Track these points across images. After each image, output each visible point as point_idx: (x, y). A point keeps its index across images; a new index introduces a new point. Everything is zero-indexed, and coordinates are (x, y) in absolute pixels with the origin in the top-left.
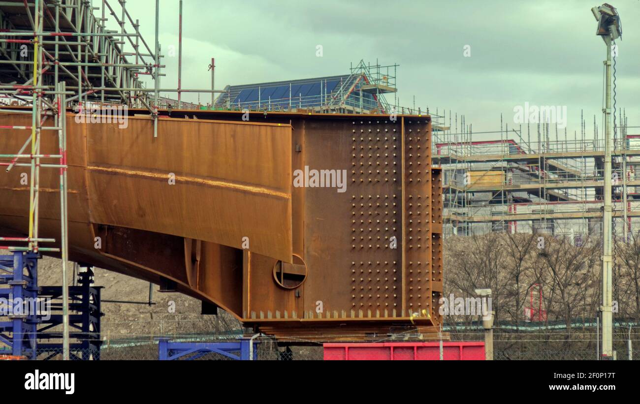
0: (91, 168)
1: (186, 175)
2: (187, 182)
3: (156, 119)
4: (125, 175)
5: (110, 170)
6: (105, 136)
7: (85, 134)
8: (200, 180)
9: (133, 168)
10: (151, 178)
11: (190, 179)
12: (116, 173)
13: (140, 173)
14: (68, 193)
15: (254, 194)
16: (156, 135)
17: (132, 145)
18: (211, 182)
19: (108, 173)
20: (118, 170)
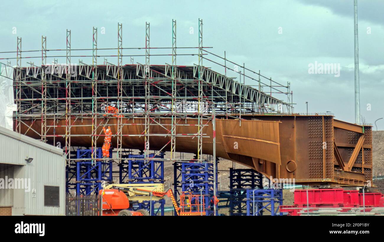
0: (224, 136)
1: (250, 138)
2: (250, 140)
3: (240, 121)
4: (233, 138)
5: (229, 136)
6: (227, 126)
7: (221, 125)
8: (254, 139)
9: (235, 136)
10: (241, 139)
11: (251, 139)
12: (231, 137)
13: (237, 137)
14: (216, 143)
15: (269, 143)
16: (240, 126)
17: (234, 128)
18: (257, 140)
19: (228, 137)
20: (231, 136)
